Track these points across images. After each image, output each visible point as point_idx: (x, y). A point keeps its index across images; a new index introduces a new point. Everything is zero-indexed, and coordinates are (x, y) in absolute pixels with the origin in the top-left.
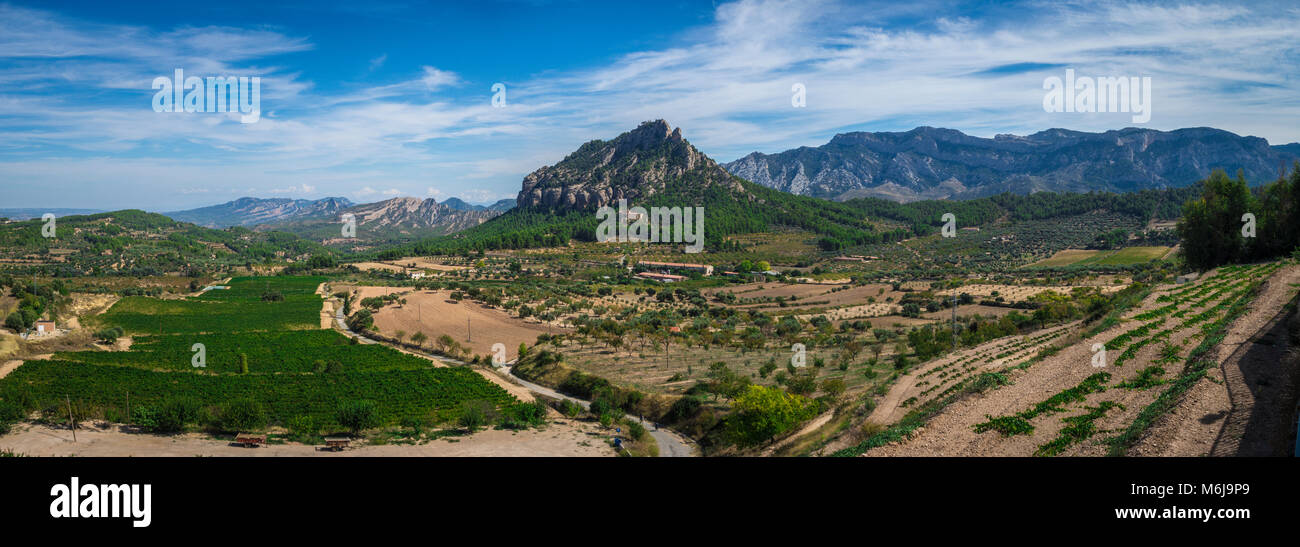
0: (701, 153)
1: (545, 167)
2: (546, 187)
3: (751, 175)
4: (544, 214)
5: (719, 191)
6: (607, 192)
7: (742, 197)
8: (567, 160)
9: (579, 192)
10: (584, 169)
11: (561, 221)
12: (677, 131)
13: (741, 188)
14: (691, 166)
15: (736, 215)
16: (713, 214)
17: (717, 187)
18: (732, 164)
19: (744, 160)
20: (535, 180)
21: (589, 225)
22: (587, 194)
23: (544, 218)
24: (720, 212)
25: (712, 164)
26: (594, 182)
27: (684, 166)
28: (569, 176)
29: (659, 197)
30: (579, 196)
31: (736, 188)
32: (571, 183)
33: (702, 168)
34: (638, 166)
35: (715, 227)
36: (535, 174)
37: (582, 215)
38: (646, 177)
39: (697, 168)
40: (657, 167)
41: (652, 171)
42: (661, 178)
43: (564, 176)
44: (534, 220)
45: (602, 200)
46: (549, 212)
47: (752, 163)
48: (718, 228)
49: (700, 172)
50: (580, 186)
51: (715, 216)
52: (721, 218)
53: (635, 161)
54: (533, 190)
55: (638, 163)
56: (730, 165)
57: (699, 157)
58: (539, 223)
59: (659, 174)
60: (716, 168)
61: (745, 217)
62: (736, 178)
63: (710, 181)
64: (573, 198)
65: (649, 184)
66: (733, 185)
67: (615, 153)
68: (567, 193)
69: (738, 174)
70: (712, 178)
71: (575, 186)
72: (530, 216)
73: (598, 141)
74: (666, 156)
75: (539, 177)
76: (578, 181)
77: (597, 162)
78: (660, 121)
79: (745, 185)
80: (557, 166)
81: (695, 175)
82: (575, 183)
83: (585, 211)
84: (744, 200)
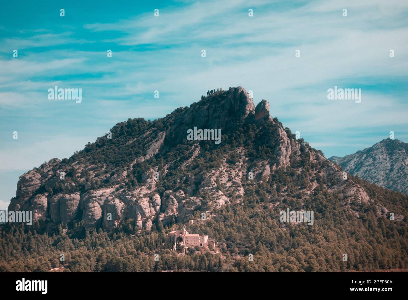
0: (301, 141)
1: (55, 160)
2: (56, 192)
3: (381, 175)
4: (51, 235)
5: (329, 201)
6: (152, 201)
7: (366, 211)
8: (89, 149)
9: (107, 201)
10: (116, 163)
11: (77, 247)
12: (262, 104)
13: (364, 197)
14: (284, 161)
15: (357, 240)
16: (320, 237)
17: (325, 194)
18: (352, 157)
19: (369, 152)
20: (37, 181)
21: (121, 254)
22: (119, 204)
23: (50, 241)
24: (331, 234)
25: (317, 158)
26: (131, 186)
27: (274, 161)
28: (92, 174)
29: (235, 211)
30: (107, 207)
31: (356, 197)
32: (95, 187)
33: (302, 163)
34: (202, 161)
35: (322, 258)
36: (37, 170)
37: (111, 236)
38: (214, 178)
39: (294, 164)
40: (232, 162)
41: (223, 169)
42: (238, 180)
43: (83, 174)
44: (34, 246)
45: (143, 215)
46: (58, 232)
47: (382, 156)
48: (327, 261)
49: (299, 171)
50: (109, 191)
51: (323, 242)
52: (332, 245)
53: (196, 153)
54: (33, 197)
55: (201, 155)
56: (348, 159)
57: (298, 147)
58: (42, 249)
59: (234, 173)
60: (324, 164)
61: (371, 242)
62: (357, 180)
63: (315, 185)
64: (97, 210)
65: (218, 189)
66: (352, 191)
67: (165, 140)
68: (88, 201)
69: (360, 174)
70: (318, 179)
71: (101, 192)
72: (29, 239)
73: (140, 121)
74: (246, 145)
75: (44, 176)
76: (106, 183)
77: (137, 154)
78: (236, 89)
79: (371, 191)
80: (73, 158)
81: (292, 175)
82: (101, 187)
83: (117, 231)
84: (370, 216)
